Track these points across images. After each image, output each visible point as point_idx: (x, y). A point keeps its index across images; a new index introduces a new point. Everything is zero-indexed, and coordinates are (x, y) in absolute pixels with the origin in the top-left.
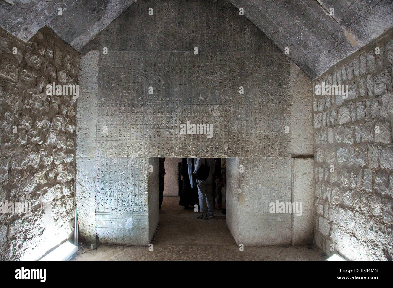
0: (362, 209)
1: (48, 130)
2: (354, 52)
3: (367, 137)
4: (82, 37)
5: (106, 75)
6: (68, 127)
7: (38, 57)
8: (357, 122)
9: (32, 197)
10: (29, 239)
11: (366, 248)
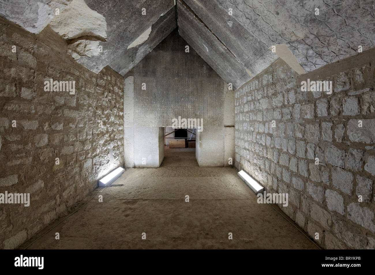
0: (252, 150)
1: (110, 115)
2: (251, 79)
3: (255, 118)
4: (124, 69)
5: (137, 88)
6: (120, 113)
7: (104, 80)
8: (251, 111)
9: (103, 146)
10: (102, 165)
11: (253, 167)
